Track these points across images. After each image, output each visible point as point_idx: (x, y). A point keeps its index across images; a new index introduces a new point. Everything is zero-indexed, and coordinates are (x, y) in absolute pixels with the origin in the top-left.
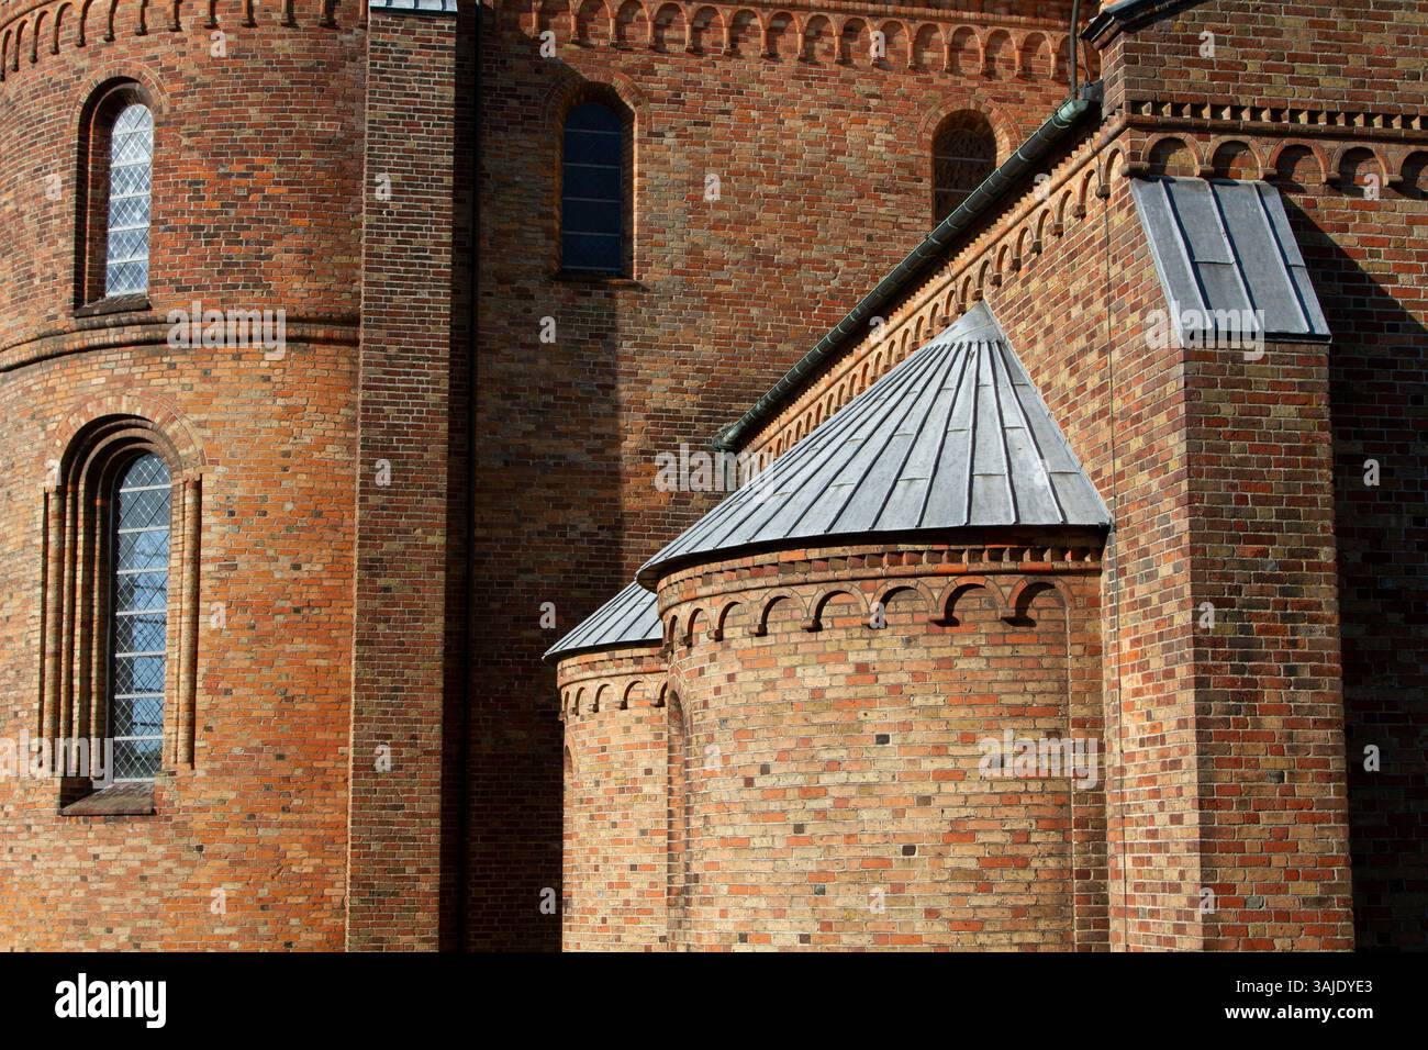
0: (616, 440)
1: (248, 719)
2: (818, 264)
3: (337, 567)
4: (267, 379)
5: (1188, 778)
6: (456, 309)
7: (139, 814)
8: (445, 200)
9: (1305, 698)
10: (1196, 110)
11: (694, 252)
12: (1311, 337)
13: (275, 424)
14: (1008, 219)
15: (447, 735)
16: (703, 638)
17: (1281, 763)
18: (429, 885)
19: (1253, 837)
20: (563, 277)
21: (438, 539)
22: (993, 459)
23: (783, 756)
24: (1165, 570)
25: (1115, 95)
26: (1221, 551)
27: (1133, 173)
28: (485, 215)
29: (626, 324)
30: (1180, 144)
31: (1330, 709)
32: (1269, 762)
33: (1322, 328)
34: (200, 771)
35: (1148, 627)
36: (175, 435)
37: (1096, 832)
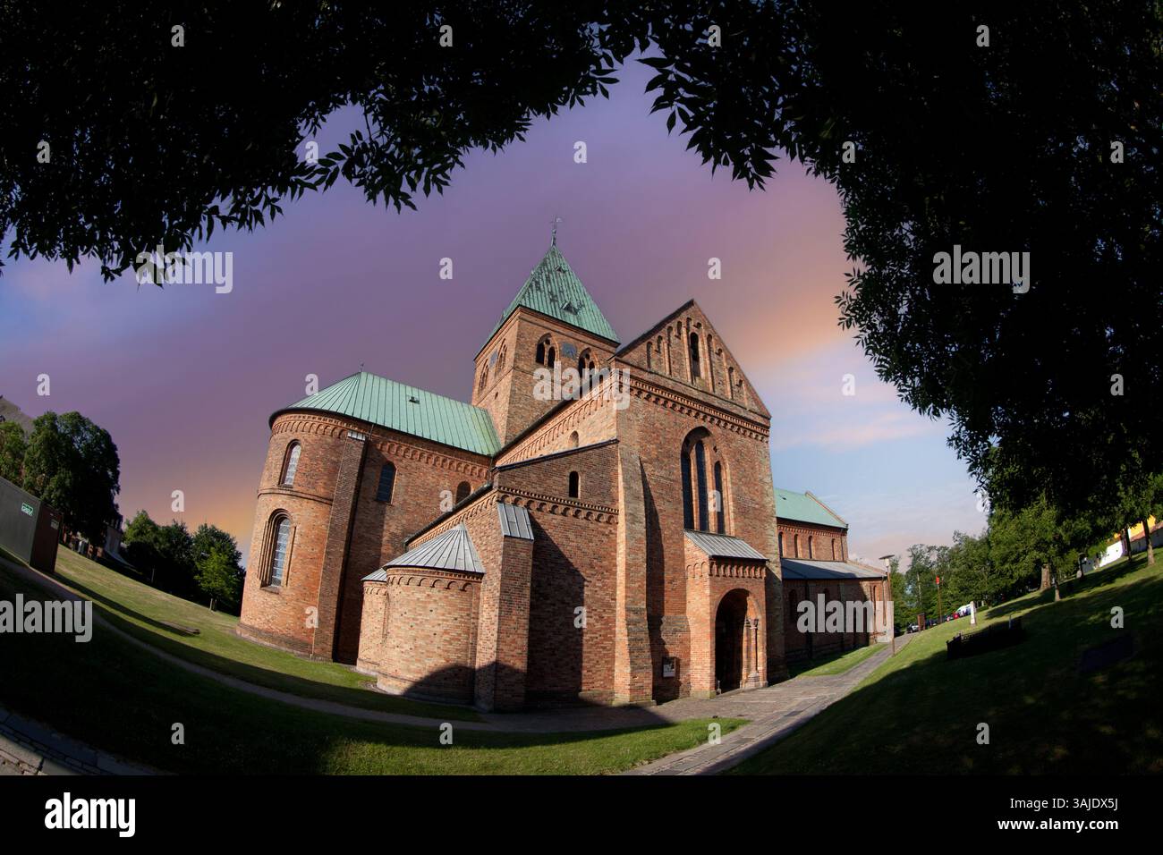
0: (381, 537)
1: (299, 579)
3: (321, 551)
4: (313, 508)
5: (496, 627)
6: (353, 502)
7: (276, 593)
8: (355, 479)
9: (521, 613)
10: (512, 490)
11: (405, 501)
12: (530, 540)
13: (313, 518)
14: (471, 506)
15: (339, 592)
16: (395, 583)
17: (516, 626)
18: (333, 622)
19: (508, 640)
20: (376, 500)
21: (342, 550)
22: (461, 556)
23: (409, 611)
24: (495, 584)
25: (496, 484)
26: (507, 581)
27: (498, 501)
28: (363, 484)
29: (388, 512)
30: (508, 496)
31: (527, 616)
32: (513, 625)
33: (533, 538)
34: (289, 586)
35: (491, 595)
36: (293, 516)
37: (475, 635)
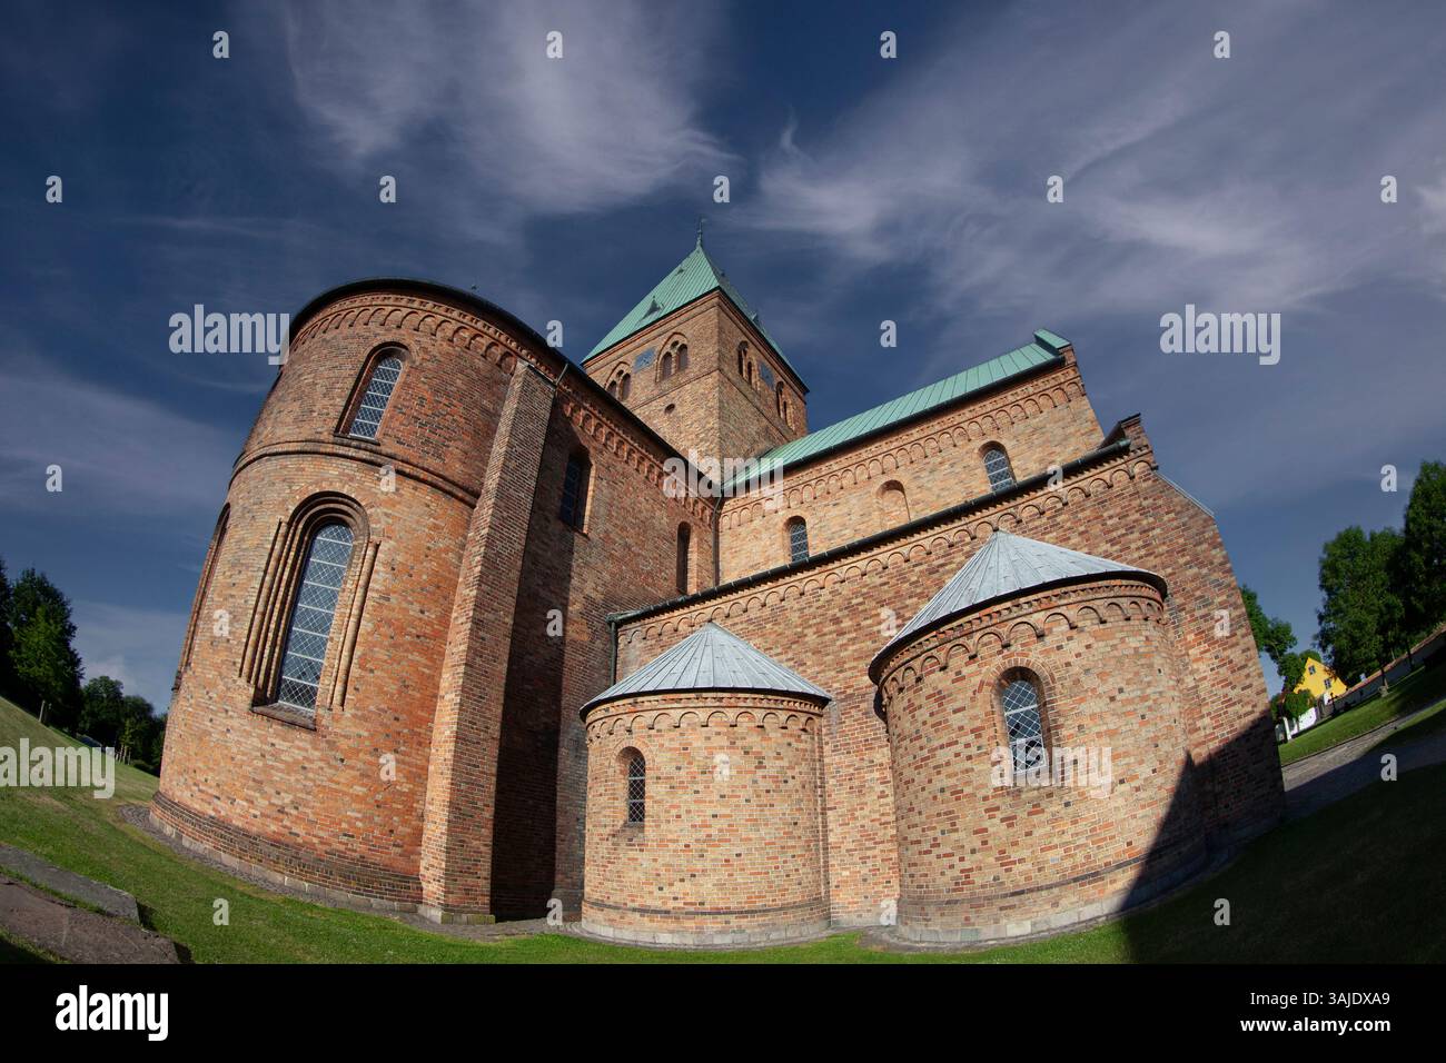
1: (381, 691)
3: (444, 618)
4: (428, 506)
6: (532, 510)
7: (305, 727)
11: (607, 532)
13: (427, 530)
20: (561, 519)
21: (509, 621)
29: (580, 550)
34: (348, 712)
36: (371, 515)
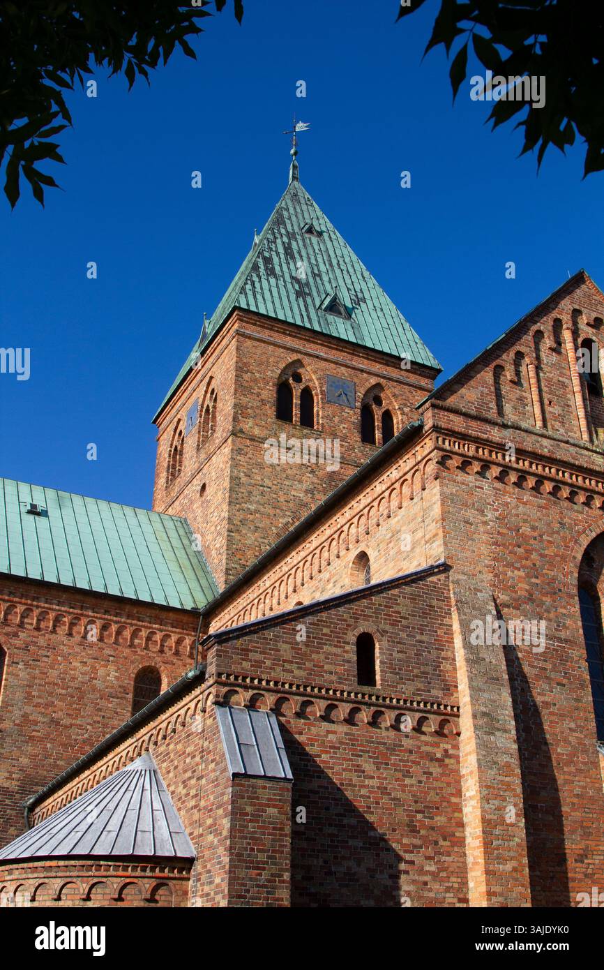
2: (80, 726)
10: (244, 679)
11: (25, 716)
12: (285, 779)
14: (163, 717)
22: (146, 824)
25: (212, 669)
26: (242, 873)
27: (216, 703)
30: (237, 692)
33: (290, 776)
